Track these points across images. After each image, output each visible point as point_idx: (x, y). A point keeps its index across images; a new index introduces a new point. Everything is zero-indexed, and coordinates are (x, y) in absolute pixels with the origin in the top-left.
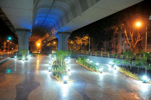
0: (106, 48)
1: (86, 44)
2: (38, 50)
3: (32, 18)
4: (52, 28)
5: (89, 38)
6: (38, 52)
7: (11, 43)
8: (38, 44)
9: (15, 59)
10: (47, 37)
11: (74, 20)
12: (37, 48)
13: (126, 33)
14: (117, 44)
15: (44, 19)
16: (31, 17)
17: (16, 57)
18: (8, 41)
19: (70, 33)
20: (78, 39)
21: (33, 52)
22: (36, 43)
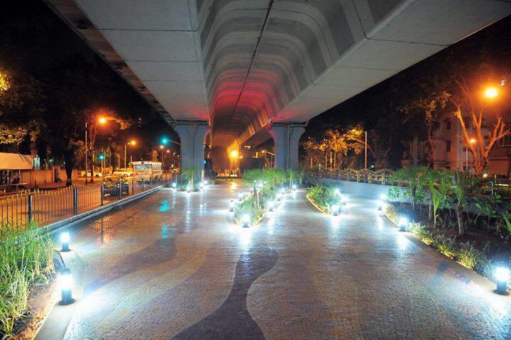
0: (416, 161)
1: (358, 151)
2: (234, 168)
3: (206, 96)
4: (260, 112)
5: (364, 134)
6: (232, 174)
7: (168, 151)
8: (234, 154)
9: (174, 189)
10: (252, 134)
11: (302, 94)
12: (231, 164)
13: (460, 116)
14: (448, 149)
15: (239, 94)
16: (203, 96)
17: (174, 185)
18: (162, 147)
19: (304, 123)
20: (335, 137)
21: (219, 175)
22: (229, 150)
